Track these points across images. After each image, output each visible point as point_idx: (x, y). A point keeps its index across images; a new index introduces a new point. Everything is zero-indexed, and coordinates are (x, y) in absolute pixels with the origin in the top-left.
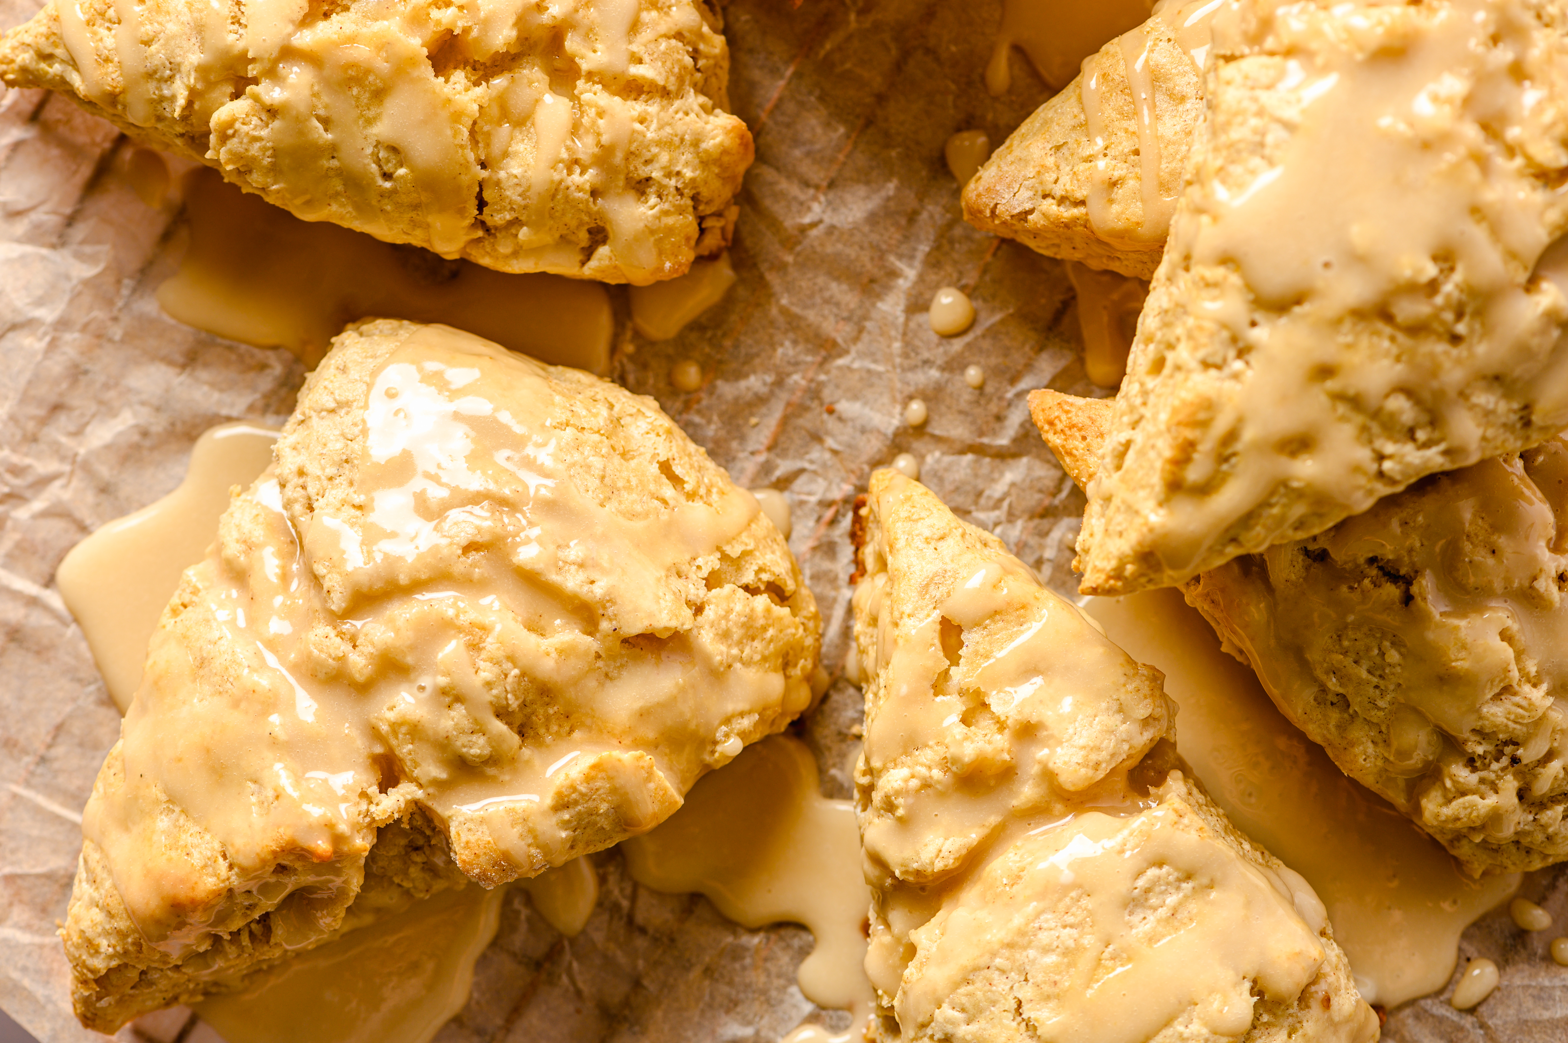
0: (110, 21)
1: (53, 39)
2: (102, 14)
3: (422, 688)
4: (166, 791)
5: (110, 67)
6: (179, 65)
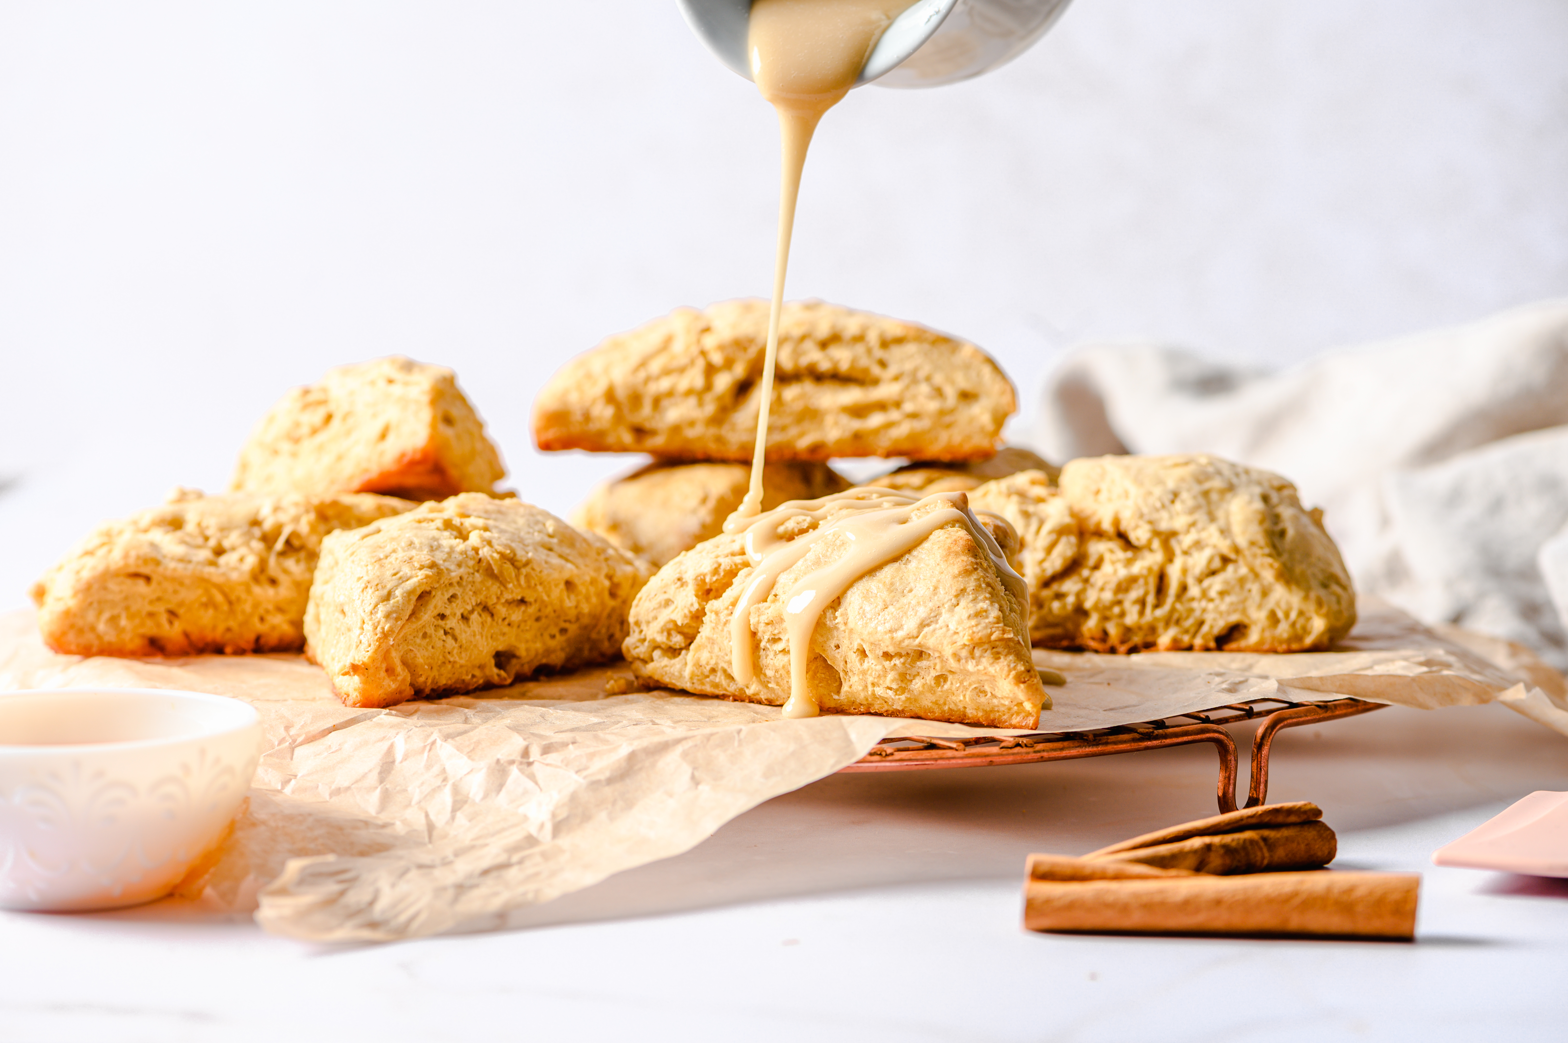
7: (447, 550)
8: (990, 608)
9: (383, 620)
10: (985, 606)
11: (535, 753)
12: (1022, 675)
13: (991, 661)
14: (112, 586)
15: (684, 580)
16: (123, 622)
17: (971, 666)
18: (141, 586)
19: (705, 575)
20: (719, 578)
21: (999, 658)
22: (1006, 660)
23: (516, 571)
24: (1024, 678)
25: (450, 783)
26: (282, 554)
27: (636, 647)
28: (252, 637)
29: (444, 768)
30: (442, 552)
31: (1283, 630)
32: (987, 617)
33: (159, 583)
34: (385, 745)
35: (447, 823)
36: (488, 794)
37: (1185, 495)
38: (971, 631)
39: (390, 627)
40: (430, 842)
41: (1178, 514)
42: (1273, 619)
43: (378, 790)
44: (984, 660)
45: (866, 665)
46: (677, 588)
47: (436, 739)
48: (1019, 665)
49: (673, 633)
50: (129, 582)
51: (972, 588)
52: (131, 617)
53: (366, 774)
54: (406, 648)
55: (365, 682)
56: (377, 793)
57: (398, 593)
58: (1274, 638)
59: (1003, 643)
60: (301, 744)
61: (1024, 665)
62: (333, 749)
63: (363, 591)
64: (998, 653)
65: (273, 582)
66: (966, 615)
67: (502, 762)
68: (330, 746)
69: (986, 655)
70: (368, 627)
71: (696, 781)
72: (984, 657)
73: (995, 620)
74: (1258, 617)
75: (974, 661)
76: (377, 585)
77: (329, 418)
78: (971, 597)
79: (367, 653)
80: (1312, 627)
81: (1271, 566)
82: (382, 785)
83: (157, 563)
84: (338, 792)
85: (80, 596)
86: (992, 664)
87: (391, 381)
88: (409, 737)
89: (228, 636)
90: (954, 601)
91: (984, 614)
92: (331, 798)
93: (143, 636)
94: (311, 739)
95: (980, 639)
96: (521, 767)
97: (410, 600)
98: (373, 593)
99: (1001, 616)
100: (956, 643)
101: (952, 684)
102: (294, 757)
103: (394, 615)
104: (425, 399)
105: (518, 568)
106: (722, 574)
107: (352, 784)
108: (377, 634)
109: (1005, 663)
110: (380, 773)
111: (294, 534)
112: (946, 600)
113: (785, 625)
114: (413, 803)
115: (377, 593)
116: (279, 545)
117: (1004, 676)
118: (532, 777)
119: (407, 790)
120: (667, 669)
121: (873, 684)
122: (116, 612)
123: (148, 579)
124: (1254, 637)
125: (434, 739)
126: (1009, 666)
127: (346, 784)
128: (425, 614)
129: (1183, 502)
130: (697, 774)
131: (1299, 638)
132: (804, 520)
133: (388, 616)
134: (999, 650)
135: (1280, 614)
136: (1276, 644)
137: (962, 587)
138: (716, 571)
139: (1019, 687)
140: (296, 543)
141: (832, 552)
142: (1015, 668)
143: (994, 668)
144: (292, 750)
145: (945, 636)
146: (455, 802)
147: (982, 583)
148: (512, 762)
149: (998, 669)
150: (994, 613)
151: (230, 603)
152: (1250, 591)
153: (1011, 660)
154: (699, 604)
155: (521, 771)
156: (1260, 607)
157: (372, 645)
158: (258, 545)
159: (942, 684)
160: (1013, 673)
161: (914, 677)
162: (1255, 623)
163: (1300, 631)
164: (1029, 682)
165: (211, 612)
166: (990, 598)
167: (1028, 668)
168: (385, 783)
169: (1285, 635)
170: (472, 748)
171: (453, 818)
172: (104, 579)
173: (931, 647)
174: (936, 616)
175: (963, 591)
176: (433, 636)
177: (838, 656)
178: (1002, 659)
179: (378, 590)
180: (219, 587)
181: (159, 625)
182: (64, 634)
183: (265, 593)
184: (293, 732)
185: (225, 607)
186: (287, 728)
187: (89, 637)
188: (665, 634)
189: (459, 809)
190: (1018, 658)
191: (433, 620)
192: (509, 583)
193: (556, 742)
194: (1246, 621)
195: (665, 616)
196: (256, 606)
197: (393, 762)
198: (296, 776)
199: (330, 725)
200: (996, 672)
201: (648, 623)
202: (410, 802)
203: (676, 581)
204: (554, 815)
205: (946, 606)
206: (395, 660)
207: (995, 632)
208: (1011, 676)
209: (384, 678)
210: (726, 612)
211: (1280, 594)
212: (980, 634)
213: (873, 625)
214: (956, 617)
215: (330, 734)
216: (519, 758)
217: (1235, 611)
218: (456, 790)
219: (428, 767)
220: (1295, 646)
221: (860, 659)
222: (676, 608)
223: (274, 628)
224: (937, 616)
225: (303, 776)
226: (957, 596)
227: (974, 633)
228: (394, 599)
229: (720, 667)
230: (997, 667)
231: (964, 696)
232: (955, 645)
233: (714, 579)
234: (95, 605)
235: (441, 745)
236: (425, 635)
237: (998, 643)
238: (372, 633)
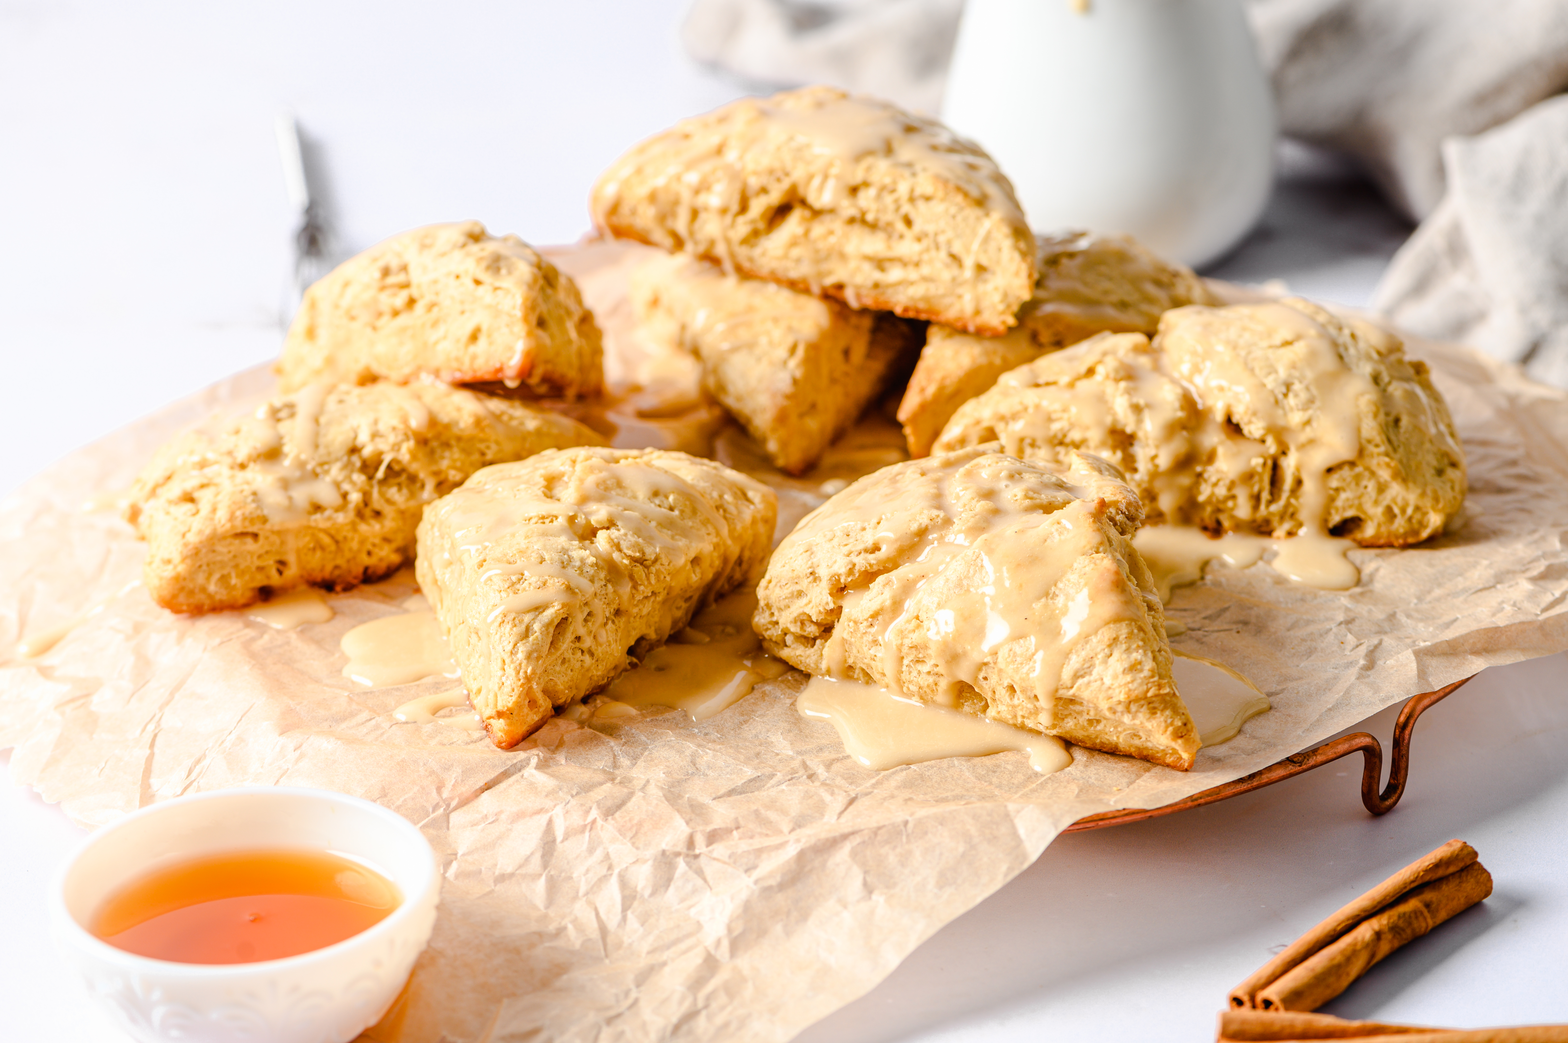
0: (519, 580)
1: (517, 621)
2: (513, 584)
3: (1007, 486)
4: (1039, 598)
5: (550, 582)
6: (563, 548)
7: (578, 564)
8: (1144, 659)
9: (524, 663)
10: (1139, 657)
11: (700, 847)
12: (1179, 730)
13: (1148, 716)
14: (220, 548)
15: (817, 575)
16: (234, 581)
17: (1127, 719)
18: (250, 545)
19: (839, 576)
20: (854, 579)
21: (1155, 713)
22: (1163, 715)
23: (646, 570)
24: (1181, 733)
25: (616, 872)
26: (383, 482)
27: (767, 629)
28: (360, 570)
29: (608, 853)
30: (574, 567)
31: (1399, 525)
32: (1141, 671)
33: (267, 538)
34: (543, 819)
35: (619, 925)
36: (657, 890)
37: (1297, 386)
38: (1127, 689)
39: (533, 669)
40: (607, 956)
41: (1292, 409)
42: (1390, 514)
43: (543, 878)
44: (1140, 715)
45: (1016, 701)
46: (810, 582)
47: (596, 818)
48: (1176, 720)
49: (807, 623)
50: (237, 542)
51: (1124, 636)
52: (241, 574)
53: (529, 857)
54: (547, 679)
55: (510, 725)
56: (542, 883)
57: (536, 627)
58: (1389, 534)
59: (1159, 698)
60: (456, 808)
61: (1181, 719)
62: (490, 820)
63: (500, 625)
64: (1155, 708)
65: (378, 514)
66: (1121, 670)
67: (668, 853)
68: (486, 815)
69: (1142, 710)
70: (510, 670)
71: (869, 889)
72: (1140, 712)
73: (1150, 674)
74: (1375, 513)
75: (1130, 716)
76: (514, 619)
77: (411, 302)
78: (1124, 646)
79: (510, 698)
80: (1428, 521)
81: (1388, 465)
82: (547, 871)
83: (264, 520)
84: (502, 878)
85: (189, 561)
86: (1149, 719)
87: (478, 282)
88: (567, 812)
89: (337, 572)
90: (1107, 651)
91: (1139, 667)
92: (495, 885)
93: (253, 589)
94: (465, 802)
95: (1137, 696)
96: (687, 859)
97: (548, 633)
98: (511, 629)
99: (1156, 667)
100: (1112, 698)
101: (1105, 726)
102: (451, 825)
103: (535, 655)
104: (519, 313)
105: (647, 567)
106: (857, 575)
107: (516, 870)
108: (520, 680)
109: (1162, 719)
110: (543, 856)
111: (395, 461)
112: (1099, 650)
113: (929, 652)
114: (581, 893)
115: (514, 629)
116: (380, 474)
117: (1161, 732)
118: (700, 873)
119: (572, 878)
120: (803, 659)
121: (1023, 717)
122: (225, 572)
123: (255, 536)
124: (1369, 531)
125: (594, 817)
126: (1166, 722)
127: (509, 870)
128: (563, 643)
129: (1296, 395)
130: (868, 879)
131: (1416, 533)
132: (938, 516)
133: (529, 657)
134: (1156, 705)
135: (1396, 510)
136: (1393, 540)
137: (1114, 636)
138: (851, 572)
139: (1176, 742)
140: (396, 467)
141: (974, 574)
142: (1172, 724)
143: (1151, 724)
144: (447, 816)
145: (1100, 690)
146: (624, 898)
147: (1134, 628)
148: (678, 854)
149: (1155, 725)
150: (1149, 665)
151: (337, 542)
152: (1366, 487)
153: (1168, 716)
154: (834, 603)
155: (688, 864)
156: (1376, 503)
157: (516, 690)
158: (359, 478)
159: (1095, 724)
160: (1171, 729)
161: (1066, 716)
162: (1371, 518)
163: (1416, 526)
164: (1186, 736)
165: (319, 554)
166: (1143, 646)
167: (1185, 721)
168: (549, 869)
169: (1401, 531)
170: (634, 832)
171: (624, 919)
172: (213, 541)
173: (1086, 699)
174: (1089, 667)
175: (1115, 640)
176: (572, 660)
177: (987, 687)
178: (1159, 714)
179: (515, 626)
180: (326, 532)
181: (268, 577)
182: (174, 597)
183: (372, 529)
184: (445, 794)
185: (333, 547)
186: (439, 789)
187: (201, 598)
188: (799, 624)
189: (629, 907)
190: (1174, 712)
191: (571, 644)
192: (641, 585)
193: (720, 829)
194: (1362, 516)
195: (798, 607)
196: (362, 542)
197: (554, 841)
198: (456, 854)
199: (481, 783)
200: (1153, 727)
201: (780, 610)
202: (577, 892)
203: (808, 575)
204: (730, 930)
205: (1100, 656)
206: (537, 694)
207: (1151, 688)
208: (1168, 733)
209: (527, 715)
210: (865, 624)
211: (1396, 490)
212: (1136, 692)
213: (1025, 670)
214: (1110, 672)
215: (483, 794)
216: (685, 850)
217: (1351, 507)
218: (623, 883)
219: (591, 850)
220: (1411, 540)
221: (1010, 694)
222: (810, 602)
223: (381, 560)
224: (1092, 666)
225: (463, 855)
226: (1110, 646)
227: (1130, 690)
228: (532, 635)
229: (858, 666)
230: (1154, 723)
231: (1118, 737)
232: (1110, 700)
233: (849, 579)
234: (204, 568)
235: (602, 826)
236: (564, 661)
237: (1154, 699)
238: (515, 679)
